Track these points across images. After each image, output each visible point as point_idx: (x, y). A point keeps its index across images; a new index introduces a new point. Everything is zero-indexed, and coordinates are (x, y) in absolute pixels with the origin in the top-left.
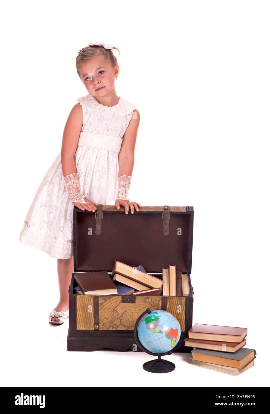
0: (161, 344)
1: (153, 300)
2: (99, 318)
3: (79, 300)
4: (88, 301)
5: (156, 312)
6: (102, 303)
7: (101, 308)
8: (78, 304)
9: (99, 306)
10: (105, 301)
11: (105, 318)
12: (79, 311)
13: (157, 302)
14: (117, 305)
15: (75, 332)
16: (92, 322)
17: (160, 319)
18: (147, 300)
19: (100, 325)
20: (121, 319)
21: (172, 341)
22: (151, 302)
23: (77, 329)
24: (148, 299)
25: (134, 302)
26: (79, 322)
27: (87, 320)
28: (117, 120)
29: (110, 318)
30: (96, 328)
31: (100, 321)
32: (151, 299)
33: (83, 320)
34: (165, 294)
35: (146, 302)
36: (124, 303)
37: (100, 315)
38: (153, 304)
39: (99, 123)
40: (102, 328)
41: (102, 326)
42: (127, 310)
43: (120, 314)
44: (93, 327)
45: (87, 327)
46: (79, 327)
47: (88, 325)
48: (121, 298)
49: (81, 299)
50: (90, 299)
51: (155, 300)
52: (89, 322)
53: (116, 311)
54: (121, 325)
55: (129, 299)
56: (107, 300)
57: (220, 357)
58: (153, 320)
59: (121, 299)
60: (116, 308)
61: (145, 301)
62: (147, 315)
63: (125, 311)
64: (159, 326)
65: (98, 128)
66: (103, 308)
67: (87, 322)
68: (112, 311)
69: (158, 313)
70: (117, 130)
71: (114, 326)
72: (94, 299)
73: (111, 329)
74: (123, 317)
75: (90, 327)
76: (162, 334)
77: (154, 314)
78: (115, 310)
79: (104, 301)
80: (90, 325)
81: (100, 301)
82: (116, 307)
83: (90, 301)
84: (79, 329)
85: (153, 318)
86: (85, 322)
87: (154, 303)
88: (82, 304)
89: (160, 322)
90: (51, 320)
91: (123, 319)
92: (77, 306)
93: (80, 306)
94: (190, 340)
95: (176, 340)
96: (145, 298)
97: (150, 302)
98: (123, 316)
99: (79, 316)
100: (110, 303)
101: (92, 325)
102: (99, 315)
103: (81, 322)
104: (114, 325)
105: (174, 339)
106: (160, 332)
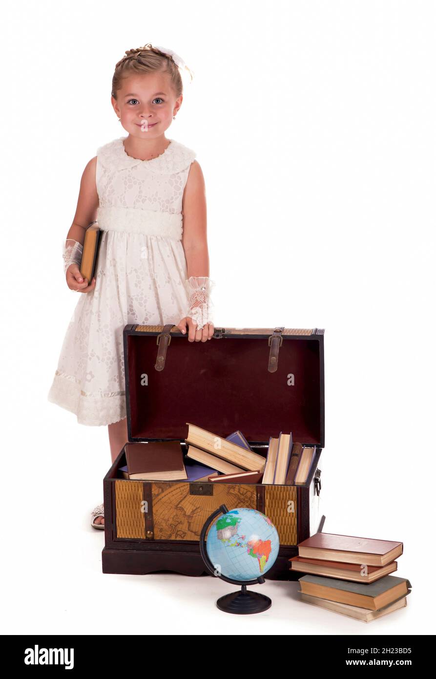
0: (240, 565)
1: (242, 490)
2: (154, 518)
3: (120, 489)
4: (135, 490)
5: (237, 511)
6: (158, 495)
7: (156, 503)
8: (118, 495)
9: (153, 498)
10: (163, 491)
11: (163, 519)
12: (121, 507)
13: (249, 494)
14: (182, 498)
15: (114, 541)
16: (143, 525)
17: (239, 522)
18: (232, 491)
19: (156, 530)
20: (190, 521)
21: (259, 560)
22: (239, 494)
23: (118, 537)
24: (234, 488)
25: (211, 494)
26: (121, 525)
27: (134, 523)
28: (158, 182)
29: (171, 520)
30: (148, 536)
31: (154, 523)
32: (239, 489)
33: (127, 522)
34: (267, 480)
35: (231, 493)
36: (195, 495)
37: (155, 514)
38: (242, 497)
39: (126, 189)
40: (159, 535)
41: (159, 533)
42: (199, 507)
43: (188, 513)
44: (143, 534)
45: (134, 533)
46: (120, 533)
47: (135, 531)
48: (189, 486)
49: (123, 486)
50: (138, 487)
51: (245, 491)
52: (137, 525)
53: (181, 507)
54: (189, 532)
55: (201, 489)
56: (166, 489)
57: (344, 589)
58: (229, 524)
59: (188, 488)
60: (182, 503)
61: (228, 493)
62: (221, 516)
63: (196, 509)
64: (237, 535)
65: (124, 197)
66: (160, 502)
67: (134, 524)
68: (174, 507)
69: (238, 513)
70: (159, 199)
71: (179, 533)
72: (144, 486)
73: (173, 538)
74: (194, 518)
75: (139, 535)
76: (241, 549)
77: (231, 515)
78: (180, 505)
79: (160, 490)
80: (138, 531)
81: (155, 491)
82: (181, 501)
83: (138, 490)
84: (121, 537)
85: (229, 521)
86: (130, 525)
87: (243, 495)
88: (125, 495)
89: (239, 528)
90: (94, 523)
91: (192, 521)
92: (117, 498)
93: (122, 498)
94: (300, 560)
95: (267, 558)
96: (229, 488)
97: (236, 494)
98: (192, 517)
99: (119, 515)
100: (171, 494)
101: (142, 530)
102: (153, 514)
103: (124, 525)
104: (178, 531)
105: (264, 557)
106: (238, 545)
